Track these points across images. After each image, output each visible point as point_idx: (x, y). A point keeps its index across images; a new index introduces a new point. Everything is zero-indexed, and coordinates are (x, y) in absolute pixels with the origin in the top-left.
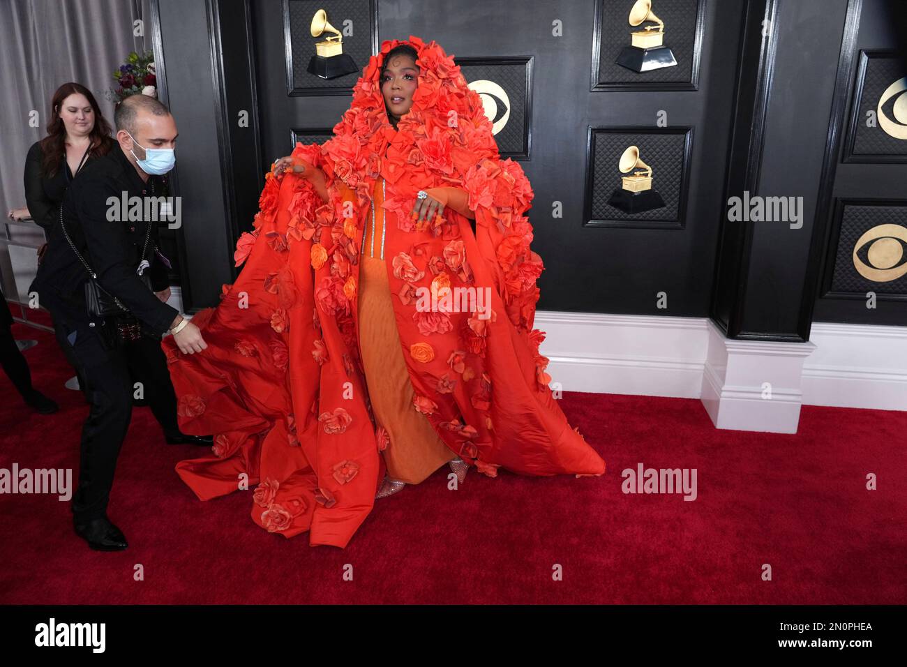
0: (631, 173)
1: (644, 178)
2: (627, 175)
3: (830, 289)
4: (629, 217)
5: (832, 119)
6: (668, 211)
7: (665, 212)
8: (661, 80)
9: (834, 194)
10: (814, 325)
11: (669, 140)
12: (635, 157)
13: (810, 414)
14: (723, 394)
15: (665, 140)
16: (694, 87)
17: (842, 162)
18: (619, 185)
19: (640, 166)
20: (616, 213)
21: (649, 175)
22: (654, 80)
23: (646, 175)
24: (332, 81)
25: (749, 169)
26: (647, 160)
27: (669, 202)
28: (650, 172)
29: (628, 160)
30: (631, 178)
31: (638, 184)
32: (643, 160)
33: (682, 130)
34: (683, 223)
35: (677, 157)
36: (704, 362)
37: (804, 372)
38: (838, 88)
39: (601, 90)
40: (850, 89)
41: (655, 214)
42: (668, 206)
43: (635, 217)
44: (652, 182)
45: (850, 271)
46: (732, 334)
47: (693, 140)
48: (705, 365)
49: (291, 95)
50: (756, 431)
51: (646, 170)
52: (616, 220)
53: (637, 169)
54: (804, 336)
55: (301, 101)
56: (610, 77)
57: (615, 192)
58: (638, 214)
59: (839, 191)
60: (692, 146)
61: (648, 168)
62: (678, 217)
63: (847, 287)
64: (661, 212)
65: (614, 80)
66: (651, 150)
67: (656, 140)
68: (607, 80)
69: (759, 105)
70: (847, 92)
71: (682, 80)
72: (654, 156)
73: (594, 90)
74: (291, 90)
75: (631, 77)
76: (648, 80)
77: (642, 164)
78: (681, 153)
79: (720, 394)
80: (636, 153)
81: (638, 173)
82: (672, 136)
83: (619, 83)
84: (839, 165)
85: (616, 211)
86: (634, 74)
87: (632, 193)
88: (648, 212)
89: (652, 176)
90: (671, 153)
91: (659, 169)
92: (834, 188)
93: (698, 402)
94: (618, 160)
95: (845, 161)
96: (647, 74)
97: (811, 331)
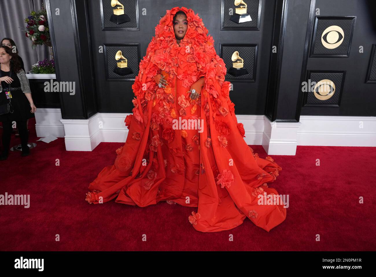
0: (236, 62)
1: (240, 63)
2: (234, 62)
3: (306, 103)
4: (235, 78)
5: (306, 40)
6: (250, 75)
7: (248, 76)
8: (246, 26)
9: (307, 69)
10: (301, 116)
11: (249, 49)
12: (237, 56)
13: (300, 149)
14: (270, 142)
15: (248, 49)
16: (258, 29)
17: (310, 57)
18: (231, 66)
19: (239, 59)
20: (231, 77)
21: (243, 62)
22: (244, 26)
23: (241, 62)
24: (120, 25)
25: (278, 60)
26: (242, 56)
27: (250, 72)
28: (243, 61)
29: (235, 57)
30: (236, 63)
31: (239, 66)
32: (240, 56)
33: (254, 45)
34: (255, 80)
35: (252, 55)
36: (263, 131)
37: (298, 134)
38: (308, 30)
39: (224, 30)
40: (312, 31)
41: (245, 77)
42: (249, 73)
43: (238, 78)
44: (244, 64)
45: (313, 97)
46: (272, 120)
47: (258, 49)
48: (263, 133)
49: (104, 30)
50: (282, 155)
51: (241, 60)
52: (230, 79)
53: (238, 60)
54: (297, 120)
55: (108, 33)
56: (228, 25)
57: (230, 68)
58: (239, 77)
59: (309, 67)
60: (258, 51)
61: (242, 59)
62: (253, 78)
63: (312, 103)
64: (247, 76)
65: (229, 26)
66: (243, 53)
67: (245, 49)
68: (226, 26)
69: (281, 37)
70: (311, 32)
71: (254, 26)
72: (244, 55)
73: (222, 30)
74: (103, 28)
75: (235, 25)
76: (241, 26)
77: (240, 58)
78: (254, 54)
79: (269, 142)
80: (237, 54)
81: (238, 61)
82: (251, 48)
83: (231, 27)
84: (309, 58)
85: (231, 76)
86: (236, 24)
87: (236, 69)
88: (243, 76)
89: (243, 63)
90: (250, 54)
91: (246, 60)
92: (307, 66)
93: (261, 146)
94: (231, 56)
95: (311, 56)
96: (242, 24)
97: (300, 119)
